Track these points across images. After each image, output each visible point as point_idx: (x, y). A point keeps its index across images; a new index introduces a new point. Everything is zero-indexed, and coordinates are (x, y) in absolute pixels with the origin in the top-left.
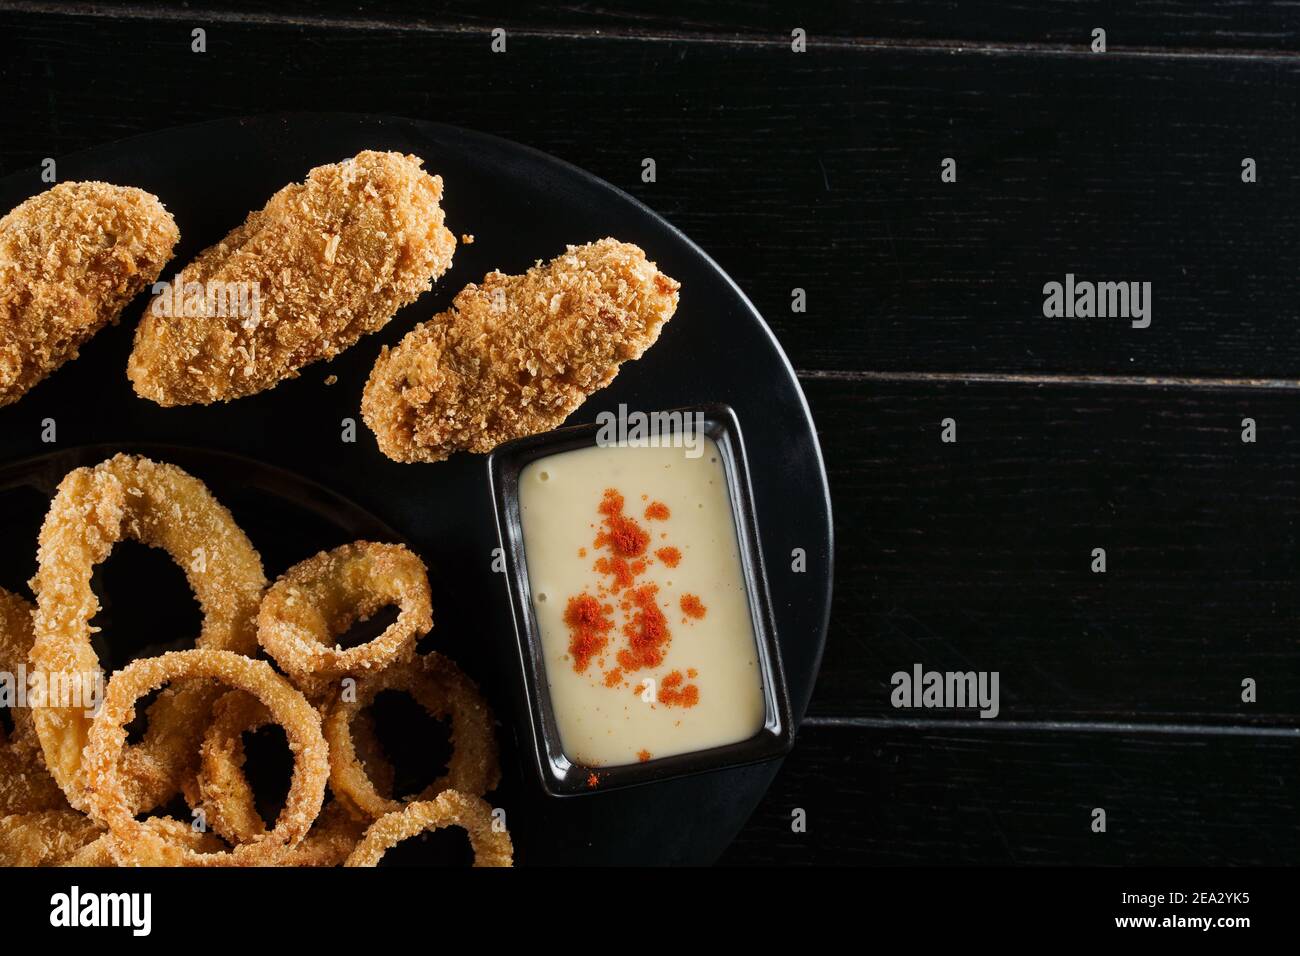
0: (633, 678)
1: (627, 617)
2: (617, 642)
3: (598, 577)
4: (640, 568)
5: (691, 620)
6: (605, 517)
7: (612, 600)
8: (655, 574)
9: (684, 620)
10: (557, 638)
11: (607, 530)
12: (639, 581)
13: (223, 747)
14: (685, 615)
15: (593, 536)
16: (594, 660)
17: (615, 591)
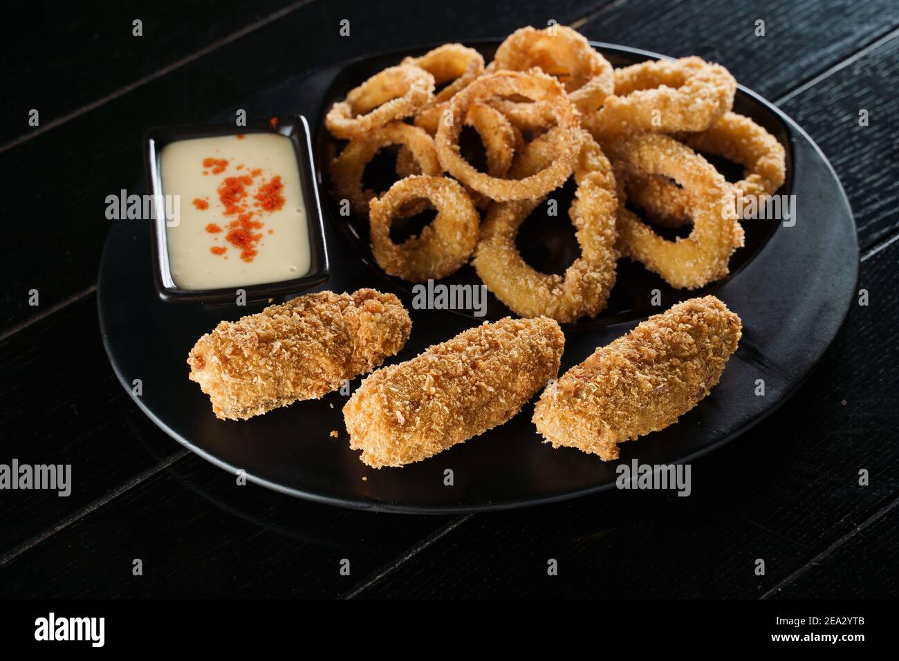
0: (243, 173)
1: (244, 201)
2: (252, 190)
3: (261, 220)
4: (234, 225)
5: (202, 198)
6: (254, 249)
7: (254, 209)
8: (224, 221)
9: (207, 198)
10: (292, 193)
11: (253, 243)
12: (235, 217)
13: (500, 154)
14: (207, 201)
15: (262, 240)
16: (268, 181)
17: (251, 214)
